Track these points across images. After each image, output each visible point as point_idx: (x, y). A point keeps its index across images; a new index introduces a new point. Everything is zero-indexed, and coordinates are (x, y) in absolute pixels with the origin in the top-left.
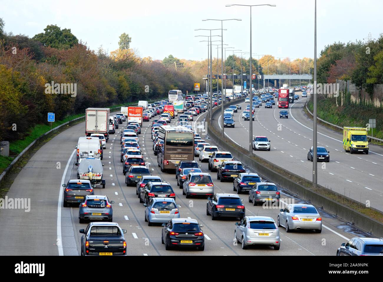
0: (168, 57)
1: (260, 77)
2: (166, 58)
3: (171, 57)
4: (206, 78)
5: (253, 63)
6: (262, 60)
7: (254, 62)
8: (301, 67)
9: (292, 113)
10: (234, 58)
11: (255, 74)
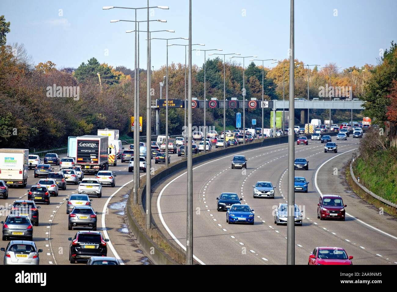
0: (86, 63)
1: (265, 104)
2: (83, 64)
3: (94, 62)
4: (155, 105)
5: (257, 76)
6: (278, 69)
7: (258, 74)
8: (357, 84)
9: (318, 179)
10: (217, 66)
11: (255, 99)
